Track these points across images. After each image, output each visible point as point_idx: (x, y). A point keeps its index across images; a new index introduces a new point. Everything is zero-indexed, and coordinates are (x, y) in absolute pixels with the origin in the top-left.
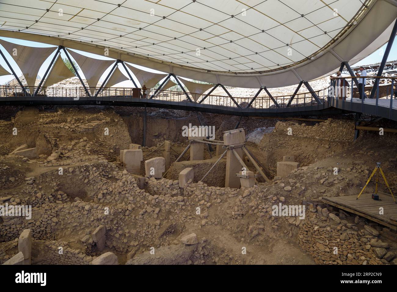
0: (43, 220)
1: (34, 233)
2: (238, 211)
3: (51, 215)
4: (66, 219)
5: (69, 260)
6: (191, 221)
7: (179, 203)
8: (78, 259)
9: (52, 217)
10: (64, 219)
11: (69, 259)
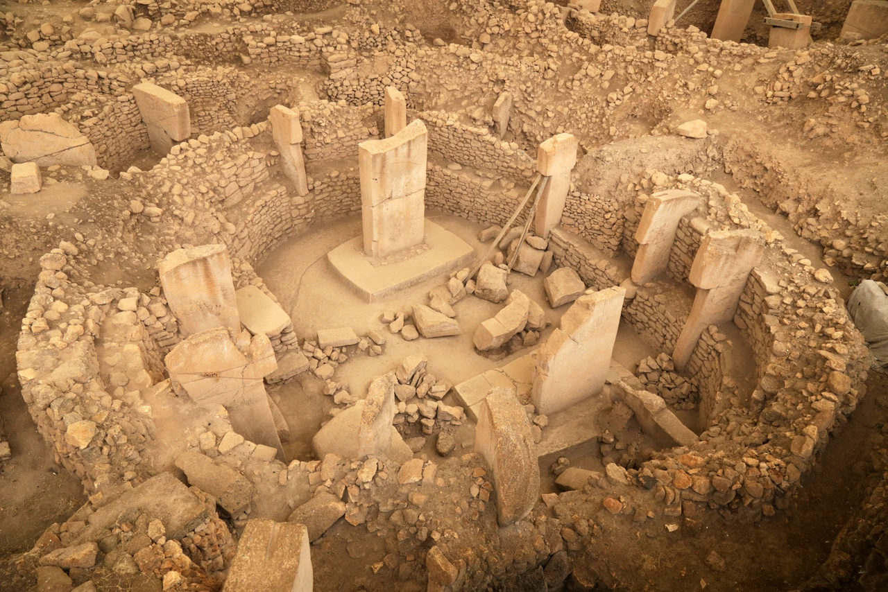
0: (396, 75)
1: (380, 98)
2: (782, 90)
3: (407, 68)
4: (435, 76)
5: (466, 145)
6: (683, 99)
7: (657, 64)
8: (483, 144)
9: (409, 70)
10: (430, 76)
11: (467, 143)
